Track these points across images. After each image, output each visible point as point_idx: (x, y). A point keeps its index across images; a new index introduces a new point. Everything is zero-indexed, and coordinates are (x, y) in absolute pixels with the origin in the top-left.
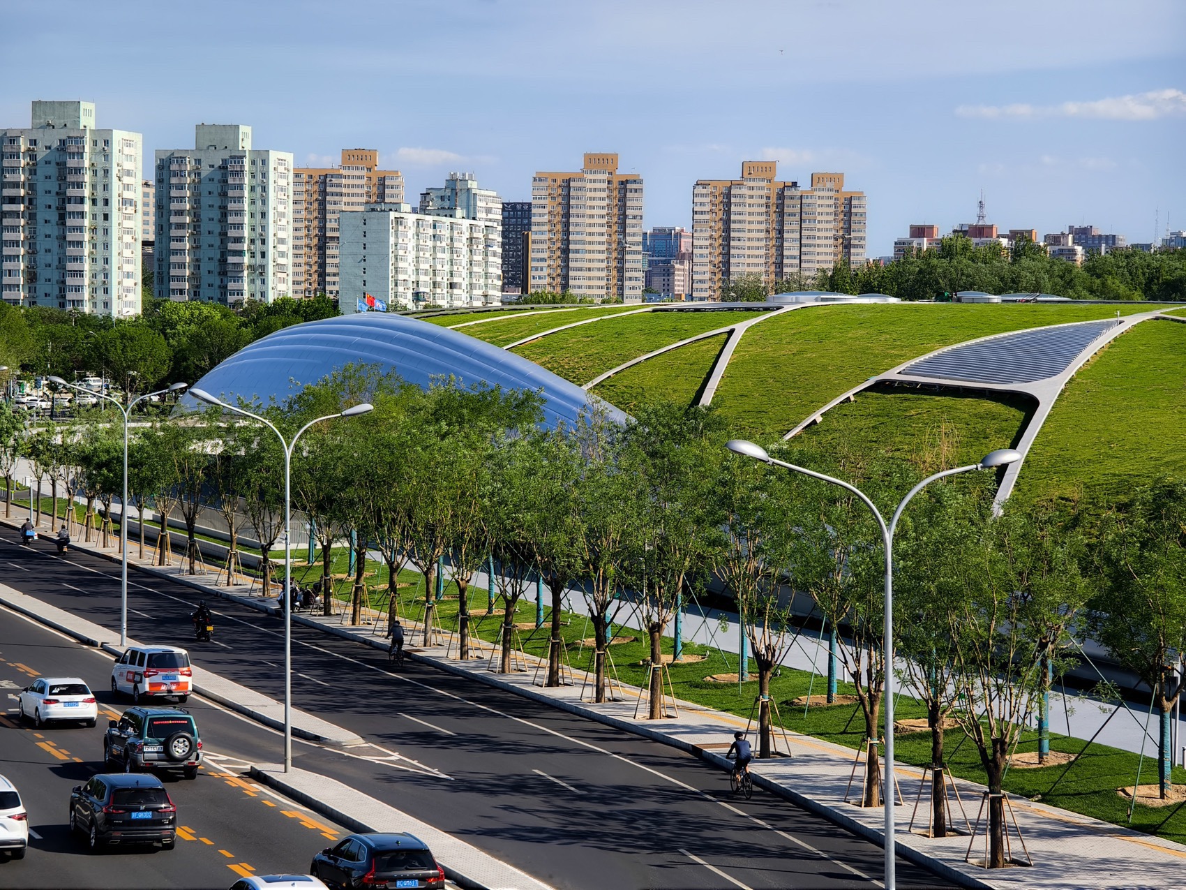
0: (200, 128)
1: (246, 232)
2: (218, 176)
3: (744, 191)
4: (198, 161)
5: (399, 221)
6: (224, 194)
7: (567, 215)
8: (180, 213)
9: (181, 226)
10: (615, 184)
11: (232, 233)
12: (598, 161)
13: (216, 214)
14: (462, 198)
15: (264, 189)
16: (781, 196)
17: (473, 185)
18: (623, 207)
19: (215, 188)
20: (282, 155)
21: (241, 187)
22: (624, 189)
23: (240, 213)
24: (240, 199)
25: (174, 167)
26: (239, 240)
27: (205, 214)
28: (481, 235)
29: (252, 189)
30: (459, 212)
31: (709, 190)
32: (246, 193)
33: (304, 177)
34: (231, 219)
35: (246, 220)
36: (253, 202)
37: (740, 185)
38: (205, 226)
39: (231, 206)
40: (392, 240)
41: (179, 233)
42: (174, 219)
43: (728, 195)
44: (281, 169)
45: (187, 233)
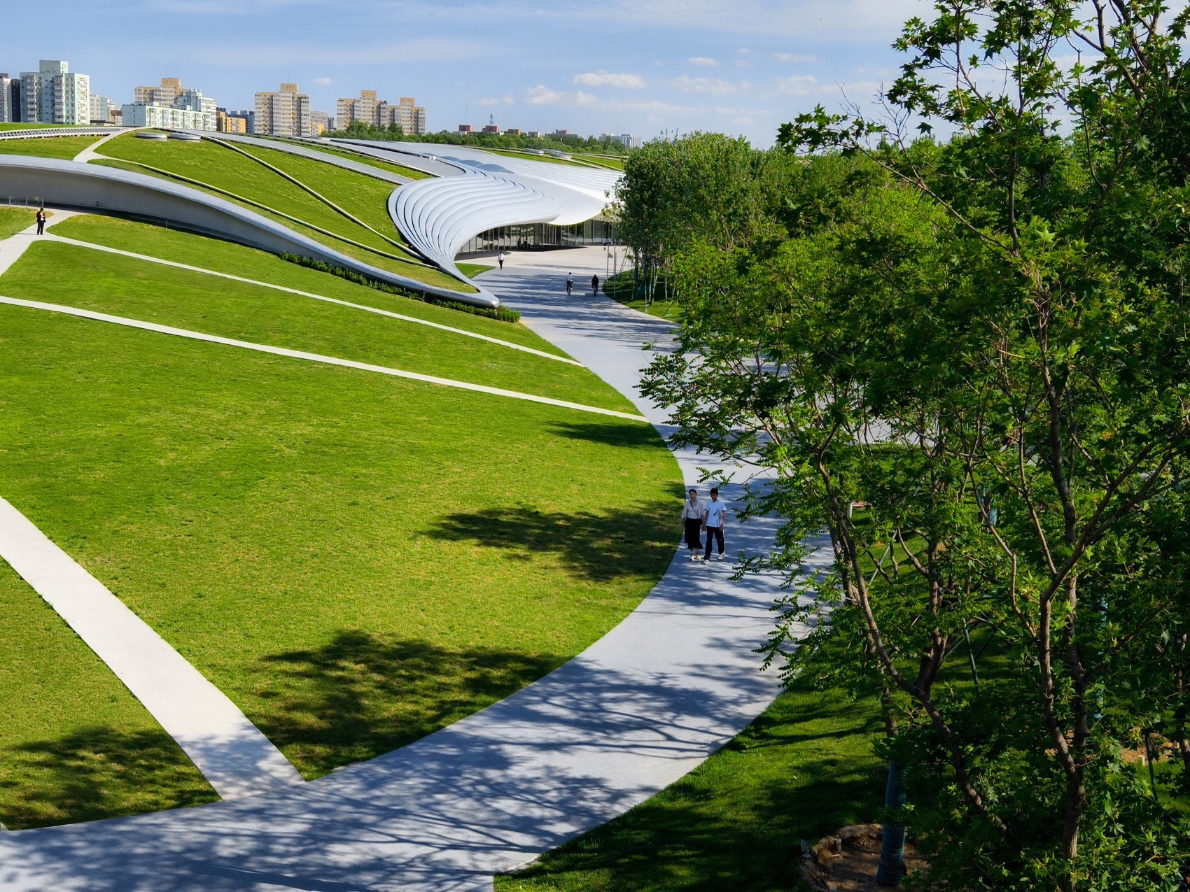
0: (42, 62)
1: (64, 113)
2: (50, 86)
3: (361, 104)
4: (40, 78)
5: (151, 110)
6: (53, 94)
7: (272, 113)
8: (32, 103)
9: (32, 110)
10: (296, 99)
11: (57, 113)
12: (287, 87)
13: (50, 104)
14: (193, 101)
15: (73, 92)
16: (379, 107)
17: (200, 95)
18: (299, 109)
19: (49, 91)
20: (82, 76)
21: (61, 91)
22: (300, 101)
23: (61, 103)
24: (61, 97)
25: (29, 81)
26: (60, 117)
27: (45, 104)
28: (201, 119)
29: (67, 92)
30: (188, 107)
31: (344, 103)
32: (64, 94)
33: (143, 91)
34: (56, 107)
35: (64, 107)
36: (67, 98)
37: (359, 101)
38: (45, 110)
39: (56, 100)
40: (148, 120)
41: (32, 113)
42: (29, 106)
43: (353, 106)
44: (82, 83)
45: (35, 113)
